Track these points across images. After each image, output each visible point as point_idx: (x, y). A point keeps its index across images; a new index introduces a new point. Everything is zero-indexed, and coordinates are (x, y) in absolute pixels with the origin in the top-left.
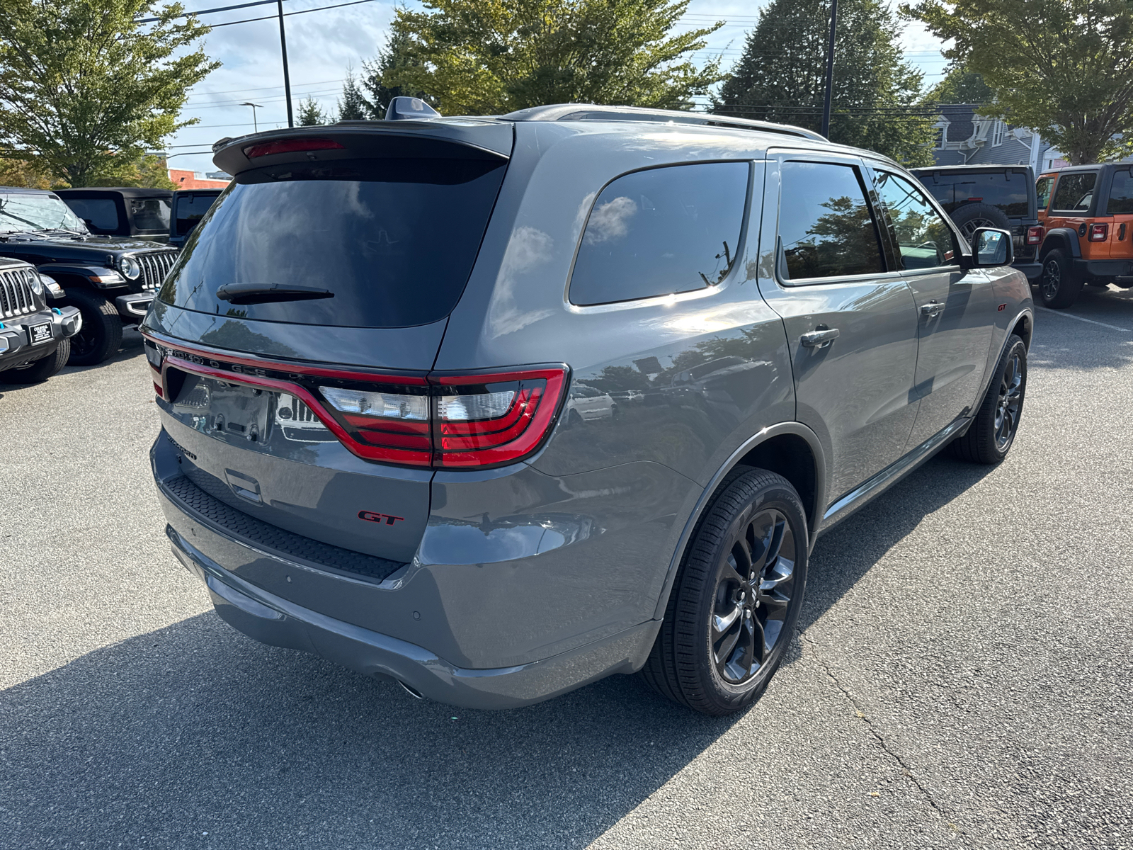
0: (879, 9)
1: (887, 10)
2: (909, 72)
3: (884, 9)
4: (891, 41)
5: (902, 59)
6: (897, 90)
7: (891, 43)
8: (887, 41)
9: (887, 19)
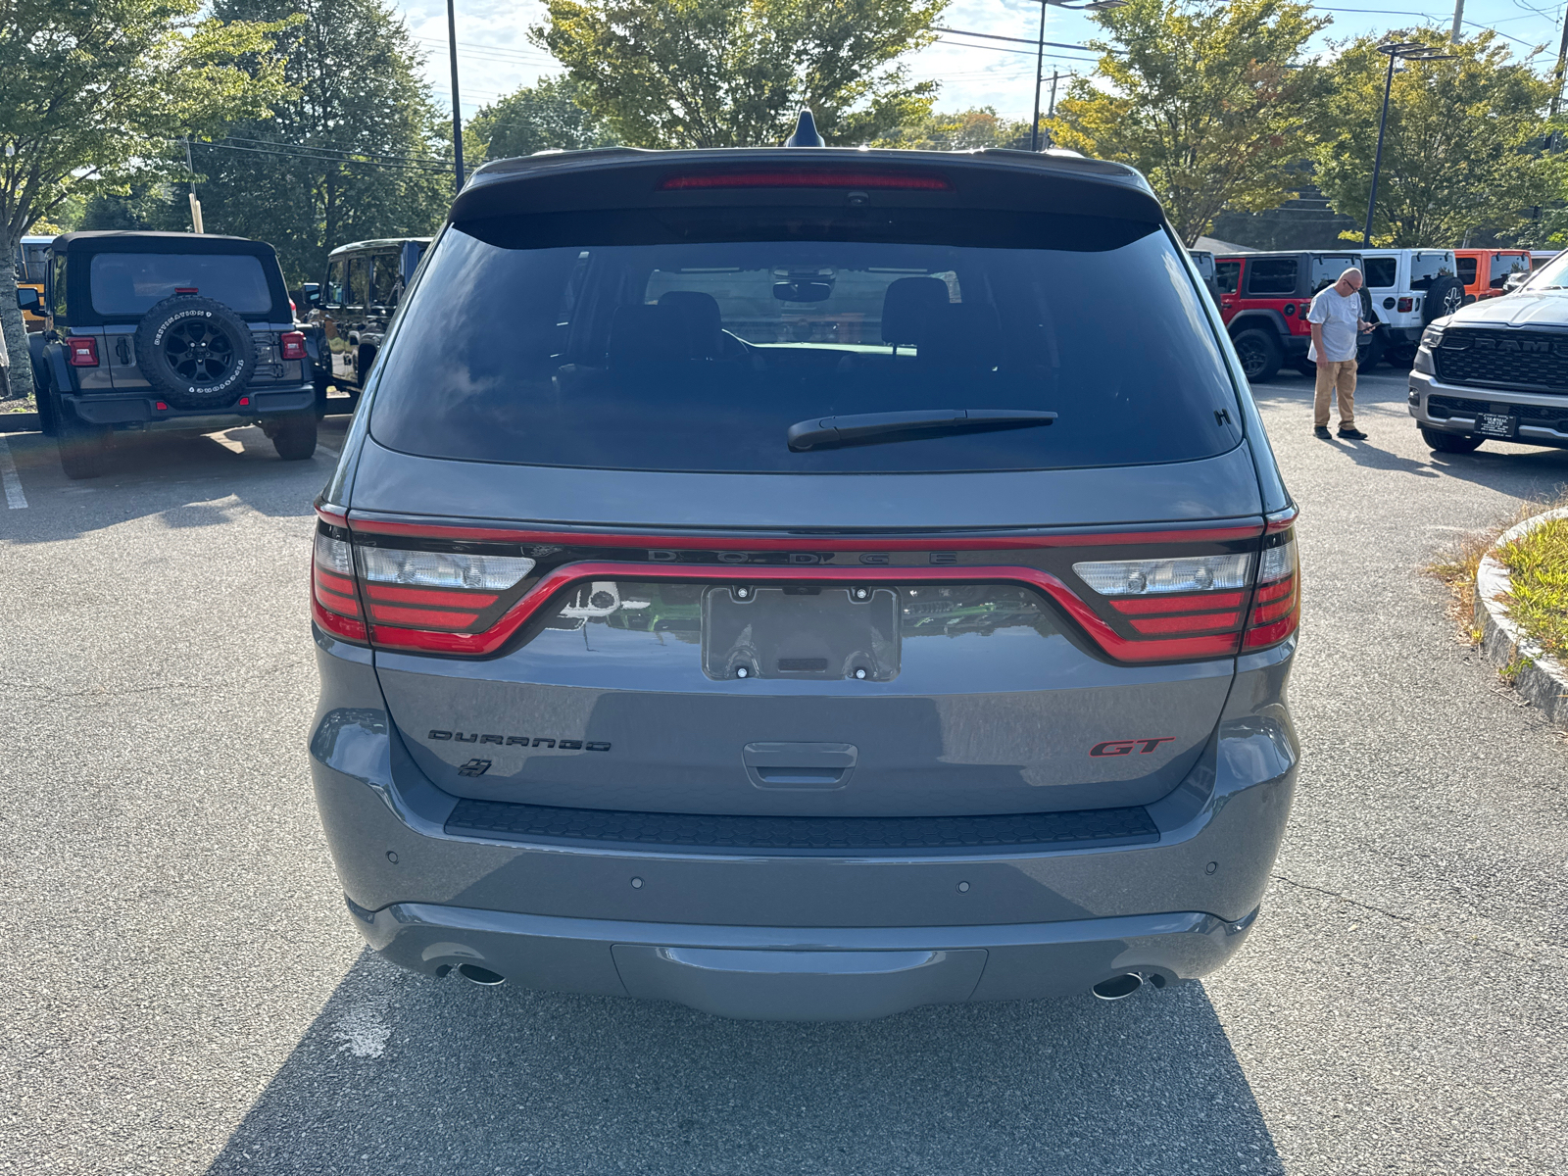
0: (390, 23)
1: (400, 27)
2: (441, 115)
3: (397, 25)
4: (413, 70)
5: (432, 96)
6: (430, 138)
7: (411, 72)
8: (407, 69)
9: (403, 38)
